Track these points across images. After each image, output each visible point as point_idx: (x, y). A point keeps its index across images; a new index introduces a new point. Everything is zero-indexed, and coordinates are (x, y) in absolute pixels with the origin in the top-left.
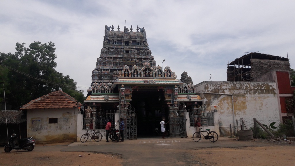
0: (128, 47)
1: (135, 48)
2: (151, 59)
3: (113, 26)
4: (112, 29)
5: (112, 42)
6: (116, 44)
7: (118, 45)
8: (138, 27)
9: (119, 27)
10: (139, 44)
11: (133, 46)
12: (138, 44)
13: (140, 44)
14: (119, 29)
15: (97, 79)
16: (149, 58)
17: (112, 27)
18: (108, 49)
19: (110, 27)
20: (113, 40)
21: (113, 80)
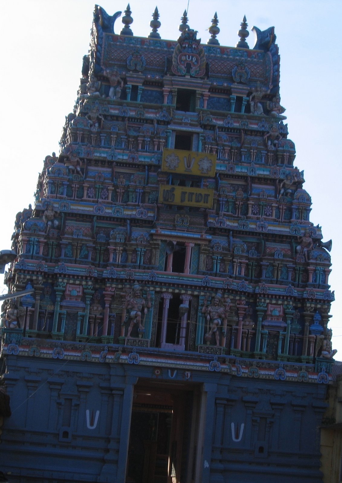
0: (190, 116)
1: (220, 123)
2: (288, 182)
3: (128, 12)
4: (123, 26)
5: (119, 90)
6: (134, 98)
7: (145, 107)
8: (244, 25)
9: (156, 15)
10: (243, 108)
11: (213, 114)
12: (238, 109)
13: (248, 110)
14: (155, 24)
15: (38, 258)
16: (282, 177)
17: (123, 15)
18: (99, 120)
19: (118, 14)
20: (125, 83)
21: (105, 266)
